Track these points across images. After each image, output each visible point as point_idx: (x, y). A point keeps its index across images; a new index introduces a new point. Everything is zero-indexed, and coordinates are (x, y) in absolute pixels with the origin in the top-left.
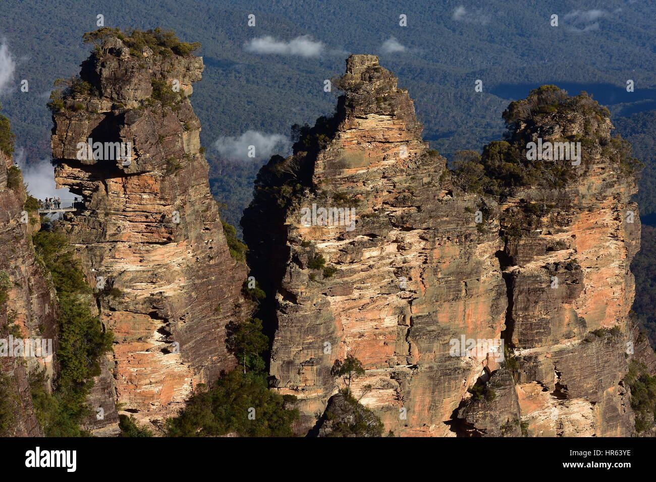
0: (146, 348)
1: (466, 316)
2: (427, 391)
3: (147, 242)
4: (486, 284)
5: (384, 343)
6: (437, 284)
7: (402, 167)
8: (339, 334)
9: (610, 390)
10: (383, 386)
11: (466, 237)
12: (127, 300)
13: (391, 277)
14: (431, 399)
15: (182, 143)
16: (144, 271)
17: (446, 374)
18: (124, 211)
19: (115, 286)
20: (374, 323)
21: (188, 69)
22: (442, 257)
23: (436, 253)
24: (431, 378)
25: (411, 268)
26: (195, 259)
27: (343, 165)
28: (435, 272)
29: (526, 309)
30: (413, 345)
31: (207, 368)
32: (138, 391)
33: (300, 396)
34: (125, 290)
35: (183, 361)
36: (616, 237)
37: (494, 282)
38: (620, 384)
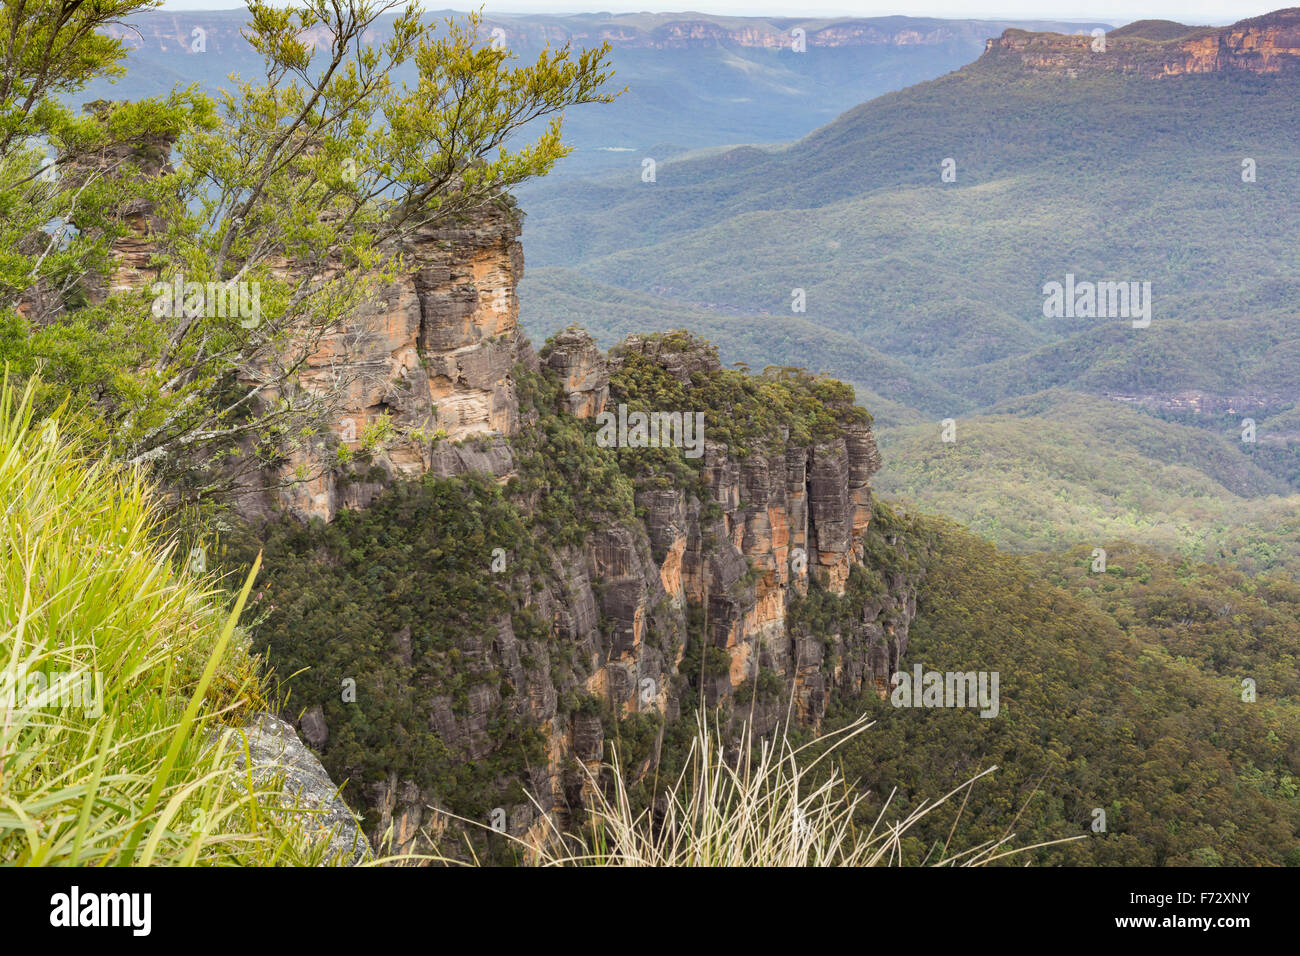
1: (389, 327)
2: (360, 382)
3: (136, 268)
4: (405, 302)
9: (500, 382)
14: (362, 388)
29: (435, 321)
36: (503, 268)
37: (410, 301)
38: (508, 377)
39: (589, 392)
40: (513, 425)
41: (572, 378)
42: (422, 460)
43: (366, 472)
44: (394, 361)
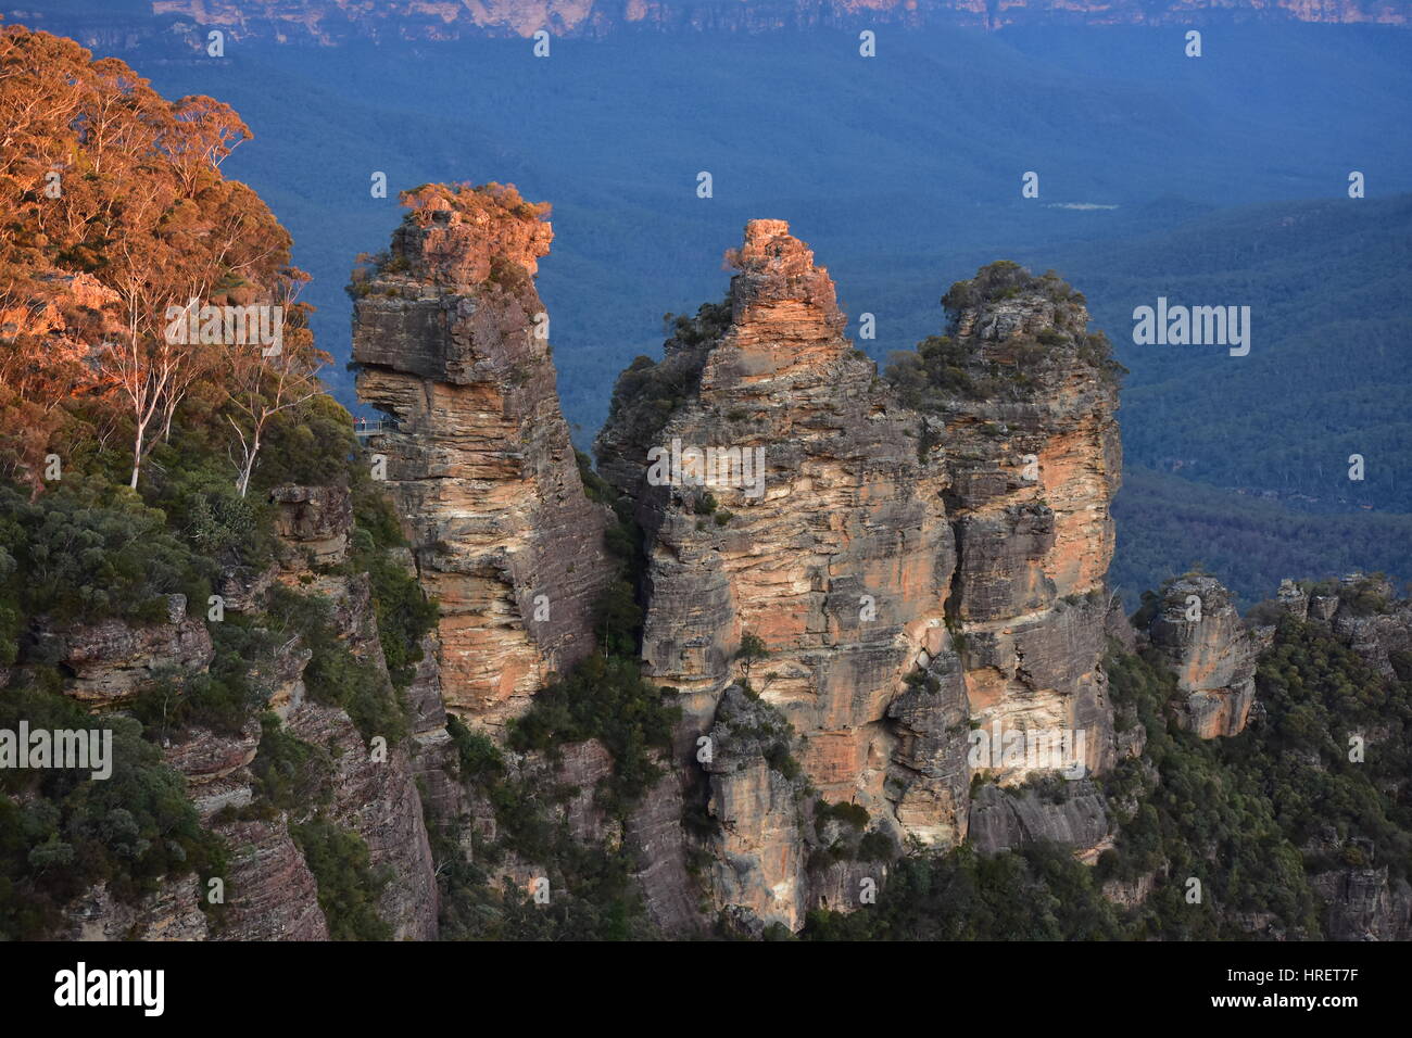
0: (481, 624)
1: (902, 579)
2: (850, 681)
3: (483, 479)
4: (930, 535)
5: (794, 616)
6: (863, 532)
7: (819, 375)
8: (733, 604)
9: (1085, 677)
10: (791, 675)
11: (903, 470)
12: (457, 558)
13: (804, 526)
14: (854, 691)
15: (527, 342)
16: (479, 518)
17: (876, 658)
18: (453, 435)
19: (441, 538)
20: (779, 589)
21: (533, 239)
22: (871, 498)
23: (864, 493)
24: (853, 663)
25: (830, 513)
26: (540, 501)
27: (741, 372)
28: (862, 519)
29: (979, 569)
30: (832, 619)
31: (559, 651)
32: (470, 682)
33: (682, 688)
34: (456, 545)
35: (530, 642)
36: (1093, 469)
37: (938, 532)
38: (1097, 668)
39: (1220, 691)
40: (1105, 754)
41: (1193, 665)
42: (954, 821)
43: (856, 842)
44: (908, 641)
